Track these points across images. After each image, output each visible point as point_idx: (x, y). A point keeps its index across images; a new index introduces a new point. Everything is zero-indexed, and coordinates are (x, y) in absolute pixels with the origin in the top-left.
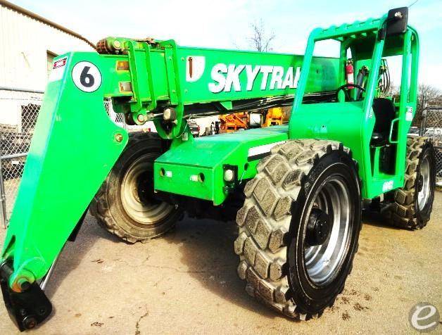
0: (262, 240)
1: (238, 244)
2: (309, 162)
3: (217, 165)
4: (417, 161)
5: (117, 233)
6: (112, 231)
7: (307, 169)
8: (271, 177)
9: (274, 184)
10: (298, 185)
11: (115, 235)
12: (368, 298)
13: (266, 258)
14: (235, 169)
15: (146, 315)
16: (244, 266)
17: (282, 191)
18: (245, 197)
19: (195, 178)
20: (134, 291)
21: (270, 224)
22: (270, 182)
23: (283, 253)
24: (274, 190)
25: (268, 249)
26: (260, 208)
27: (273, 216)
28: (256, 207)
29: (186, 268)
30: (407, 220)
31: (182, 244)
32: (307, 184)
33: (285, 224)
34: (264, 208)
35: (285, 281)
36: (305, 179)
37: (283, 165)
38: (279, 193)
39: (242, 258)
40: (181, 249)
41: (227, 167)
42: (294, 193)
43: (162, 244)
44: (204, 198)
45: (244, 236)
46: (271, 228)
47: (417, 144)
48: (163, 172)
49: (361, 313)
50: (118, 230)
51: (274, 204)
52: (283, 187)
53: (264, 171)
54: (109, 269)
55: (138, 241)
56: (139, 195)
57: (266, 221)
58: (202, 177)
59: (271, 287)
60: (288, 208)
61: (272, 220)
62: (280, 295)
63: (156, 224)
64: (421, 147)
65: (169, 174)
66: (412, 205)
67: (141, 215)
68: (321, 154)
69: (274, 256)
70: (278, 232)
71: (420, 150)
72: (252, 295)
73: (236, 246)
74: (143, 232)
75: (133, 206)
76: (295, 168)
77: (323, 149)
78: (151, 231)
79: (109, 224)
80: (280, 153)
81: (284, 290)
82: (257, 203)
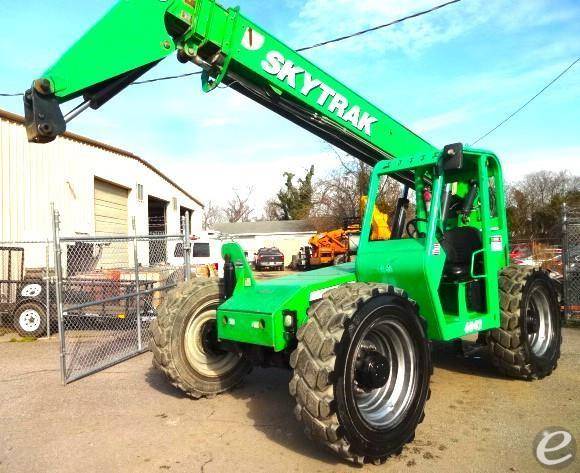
0: (311, 379)
1: (292, 385)
2: (353, 306)
3: (276, 310)
4: (520, 296)
5: (180, 386)
6: (175, 384)
7: (350, 312)
8: (318, 321)
9: (321, 327)
10: (341, 327)
11: (179, 388)
12: (442, 448)
13: (316, 397)
14: (293, 314)
15: (211, 461)
16: (299, 407)
17: (328, 334)
18: (298, 341)
19: (256, 325)
20: (199, 442)
21: (317, 365)
22: (317, 326)
23: (330, 391)
24: (321, 333)
25: (316, 388)
26: (310, 351)
27: (320, 357)
28: (306, 350)
29: (252, 422)
30: (518, 367)
31: (249, 400)
32: (351, 327)
33: (331, 364)
34: (312, 350)
35: (335, 419)
36: (348, 322)
37: (329, 310)
38: (324, 335)
39: (297, 400)
40: (248, 405)
41: (286, 313)
42: (339, 335)
43: (228, 399)
44: (267, 345)
45: (297, 377)
46: (318, 368)
47: (520, 275)
48: (227, 319)
49: (430, 461)
50: (181, 383)
51: (321, 345)
52: (329, 330)
53: (314, 315)
54: (174, 423)
55: (203, 396)
56: (203, 346)
57: (314, 362)
58: (263, 323)
59: (323, 425)
60: (332, 349)
61: (319, 361)
62: (331, 432)
63: (221, 377)
64: (524, 279)
65: (232, 321)
66: (520, 348)
67: (205, 367)
68: (366, 297)
69: (323, 394)
70: (324, 371)
71: (524, 283)
72: (310, 437)
73: (291, 388)
74: (208, 386)
75: (196, 357)
76: (340, 311)
77: (368, 293)
78: (217, 385)
79: (173, 377)
80: (330, 298)
81: (335, 428)
82: (307, 346)
